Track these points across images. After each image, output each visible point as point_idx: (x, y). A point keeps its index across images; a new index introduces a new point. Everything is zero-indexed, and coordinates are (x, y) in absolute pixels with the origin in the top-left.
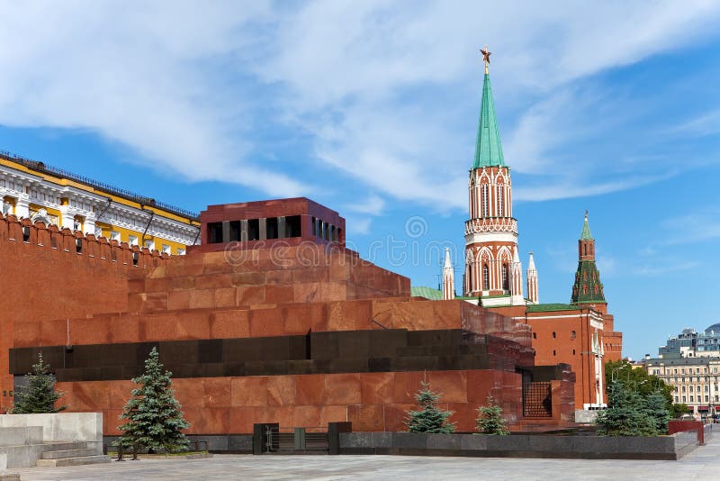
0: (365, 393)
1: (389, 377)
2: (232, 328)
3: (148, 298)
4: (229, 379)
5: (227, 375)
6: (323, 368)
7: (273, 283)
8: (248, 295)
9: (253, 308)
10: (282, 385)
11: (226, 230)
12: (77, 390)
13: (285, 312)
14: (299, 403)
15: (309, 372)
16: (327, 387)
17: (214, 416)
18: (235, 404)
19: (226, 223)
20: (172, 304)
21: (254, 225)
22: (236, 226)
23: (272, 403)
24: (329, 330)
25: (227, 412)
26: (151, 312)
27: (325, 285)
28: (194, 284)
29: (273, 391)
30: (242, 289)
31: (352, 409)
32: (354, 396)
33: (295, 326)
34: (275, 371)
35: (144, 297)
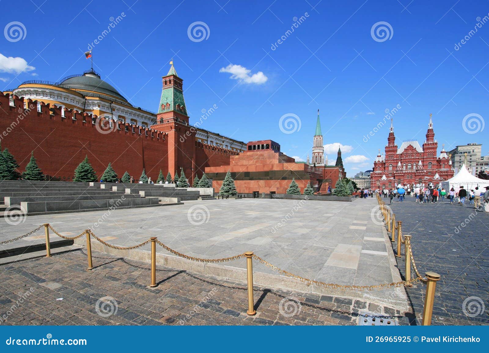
0: (280, 184)
1: (286, 181)
2: (252, 169)
3: (235, 162)
4: (250, 181)
5: (250, 180)
6: (271, 179)
7: (262, 159)
8: (257, 162)
9: (257, 165)
10: (262, 182)
11: (253, 147)
12: (217, 182)
13: (264, 166)
14: (266, 187)
15: (268, 180)
16: (272, 183)
17: (246, 189)
18: (251, 186)
19: (257, 145)
20: (239, 164)
21: (259, 146)
22: (255, 146)
23: (259, 186)
24: (273, 170)
25: (249, 188)
26: (235, 165)
27: (274, 160)
28: (244, 159)
29: (260, 184)
30: (255, 161)
31: (278, 188)
32: (278, 186)
33: (266, 169)
34: (260, 179)
35: (234, 162)
